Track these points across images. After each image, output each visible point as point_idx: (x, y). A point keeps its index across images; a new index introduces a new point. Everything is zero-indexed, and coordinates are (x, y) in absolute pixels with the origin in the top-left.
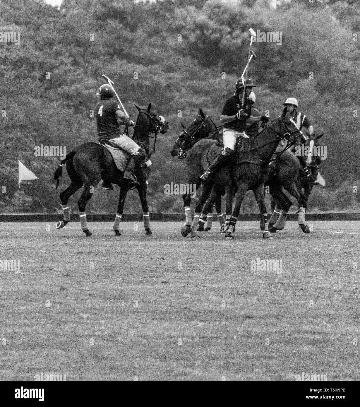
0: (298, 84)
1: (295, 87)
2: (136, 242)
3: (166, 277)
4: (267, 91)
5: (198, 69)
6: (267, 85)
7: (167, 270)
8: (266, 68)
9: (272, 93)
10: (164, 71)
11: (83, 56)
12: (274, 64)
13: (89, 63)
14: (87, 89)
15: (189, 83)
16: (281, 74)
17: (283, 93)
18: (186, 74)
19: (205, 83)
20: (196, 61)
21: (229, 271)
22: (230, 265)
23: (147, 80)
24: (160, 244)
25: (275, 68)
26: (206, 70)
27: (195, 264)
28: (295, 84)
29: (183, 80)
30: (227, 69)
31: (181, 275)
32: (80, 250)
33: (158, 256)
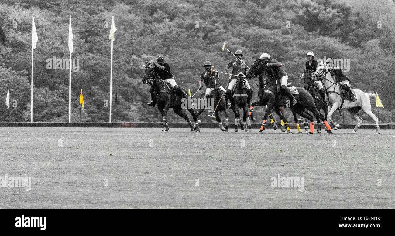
0: (368, 43)
1: (366, 44)
2: (265, 141)
3: (283, 163)
4: (348, 47)
5: (303, 33)
6: (348, 43)
7: (285, 158)
8: (347, 32)
9: (351, 48)
10: (283, 33)
11: (231, 24)
12: (351, 30)
13: (235, 28)
14: (233, 44)
15: (298, 41)
16: (357, 36)
17: (358, 48)
18: (296, 36)
19: (308, 41)
20: (303, 27)
21: (324, 159)
22: (325, 155)
23: (271, 39)
24: (280, 142)
25: (353, 33)
26: (310, 33)
27: (302, 155)
28: (365, 43)
29: (294, 39)
30: (322, 33)
31: (293, 161)
32: (228, 145)
33: (279, 150)
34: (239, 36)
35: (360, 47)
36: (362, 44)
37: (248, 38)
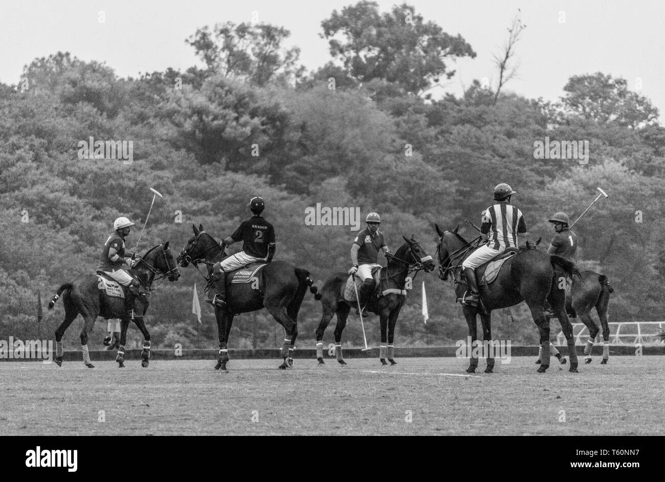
0: (323, 184)
1: (319, 187)
2: (114, 385)
3: (151, 429)
4: (285, 194)
5: (194, 166)
6: (284, 185)
7: (153, 421)
8: (282, 163)
9: (292, 196)
10: (152, 168)
11: (47, 150)
12: (289, 160)
13: (55, 158)
14: (52, 192)
15: (183, 183)
16: (302, 171)
17: (305, 195)
18: (178, 172)
19: (204, 183)
20: (192, 155)
21: (232, 420)
22: (234, 414)
23: (130, 179)
24: (145, 387)
25: (294, 164)
26: (206, 167)
27: (189, 412)
28: (320, 184)
29: (177, 179)
30: (231, 166)
31: (171, 426)
32: (42, 395)
33: (142, 403)
34: (63, 174)
35: (309, 194)
36: (312, 188)
37: (82, 178)
